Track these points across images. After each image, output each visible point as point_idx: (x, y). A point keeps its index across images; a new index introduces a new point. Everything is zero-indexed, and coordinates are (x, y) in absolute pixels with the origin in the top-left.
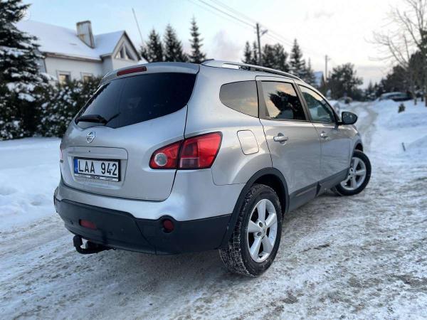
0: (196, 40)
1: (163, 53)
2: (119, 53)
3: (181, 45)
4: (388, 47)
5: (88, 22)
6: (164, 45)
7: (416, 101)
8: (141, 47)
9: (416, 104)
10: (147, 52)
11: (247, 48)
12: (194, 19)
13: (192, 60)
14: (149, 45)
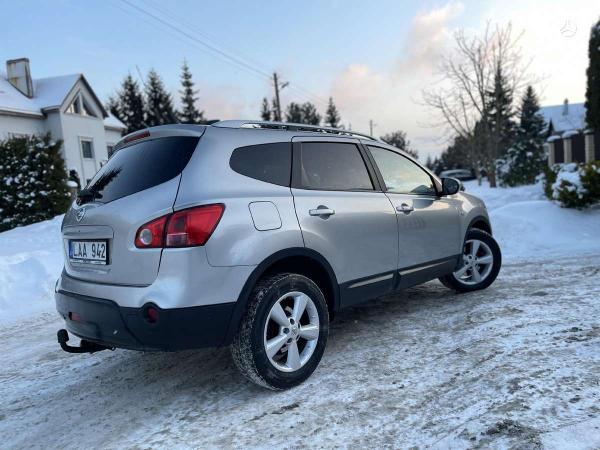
0: (189, 92)
1: (144, 109)
2: (72, 106)
3: (170, 98)
4: (440, 110)
5: (25, 60)
6: (145, 98)
7: (480, 181)
8: (111, 99)
9: (480, 184)
10: (119, 108)
11: (265, 108)
12: (185, 62)
13: (184, 119)
14: (121, 97)
